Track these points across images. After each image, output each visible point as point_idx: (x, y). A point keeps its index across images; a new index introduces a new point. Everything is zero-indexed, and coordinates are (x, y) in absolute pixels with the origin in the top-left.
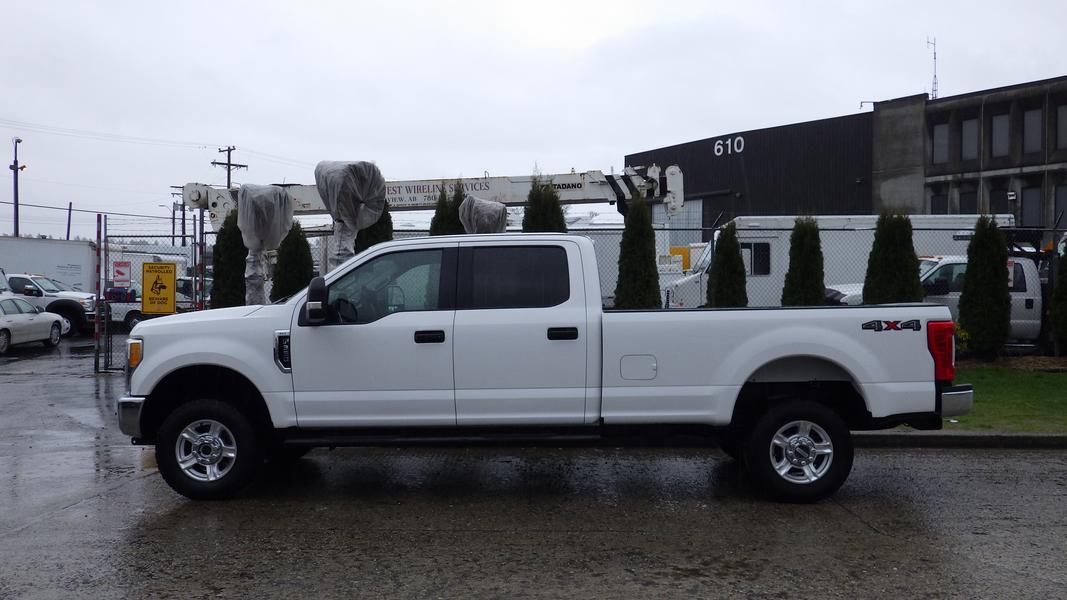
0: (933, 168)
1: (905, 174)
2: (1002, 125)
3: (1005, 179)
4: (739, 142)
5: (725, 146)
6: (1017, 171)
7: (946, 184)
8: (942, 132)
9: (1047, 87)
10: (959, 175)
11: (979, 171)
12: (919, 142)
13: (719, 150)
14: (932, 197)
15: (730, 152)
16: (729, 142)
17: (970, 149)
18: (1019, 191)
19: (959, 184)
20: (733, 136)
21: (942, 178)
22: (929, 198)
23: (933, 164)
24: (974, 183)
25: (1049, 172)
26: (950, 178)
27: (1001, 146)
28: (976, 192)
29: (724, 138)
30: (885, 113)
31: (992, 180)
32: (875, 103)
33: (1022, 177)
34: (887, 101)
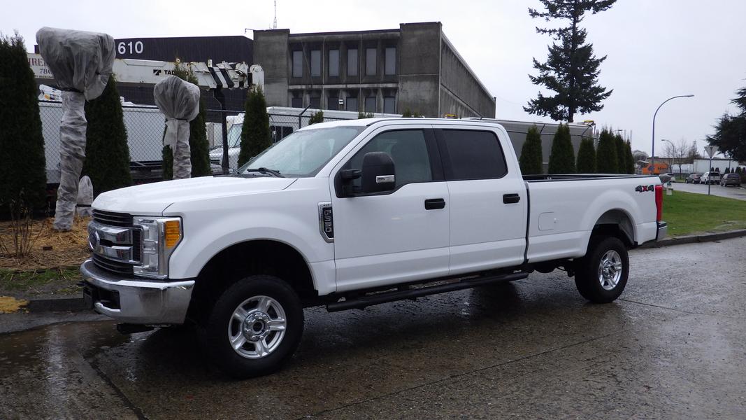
0: (293, 80)
1: (274, 82)
2: (335, 55)
3: (337, 91)
4: (139, 45)
5: (128, 48)
6: (344, 86)
7: (302, 91)
8: (298, 56)
9: (361, 36)
10: (310, 86)
11: (322, 84)
12: (284, 62)
13: (122, 50)
14: (293, 99)
15: (131, 52)
16: (131, 44)
17: (316, 70)
18: (345, 99)
19: (310, 91)
20: (134, 41)
21: (299, 87)
22: (291, 100)
23: (293, 77)
24: (319, 91)
25: (362, 89)
26: (304, 87)
27: (334, 70)
28: (319, 98)
29: (127, 41)
30: (261, 38)
31: (330, 91)
32: (254, 31)
33: (347, 90)
34: (263, 31)
